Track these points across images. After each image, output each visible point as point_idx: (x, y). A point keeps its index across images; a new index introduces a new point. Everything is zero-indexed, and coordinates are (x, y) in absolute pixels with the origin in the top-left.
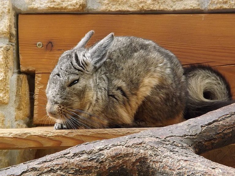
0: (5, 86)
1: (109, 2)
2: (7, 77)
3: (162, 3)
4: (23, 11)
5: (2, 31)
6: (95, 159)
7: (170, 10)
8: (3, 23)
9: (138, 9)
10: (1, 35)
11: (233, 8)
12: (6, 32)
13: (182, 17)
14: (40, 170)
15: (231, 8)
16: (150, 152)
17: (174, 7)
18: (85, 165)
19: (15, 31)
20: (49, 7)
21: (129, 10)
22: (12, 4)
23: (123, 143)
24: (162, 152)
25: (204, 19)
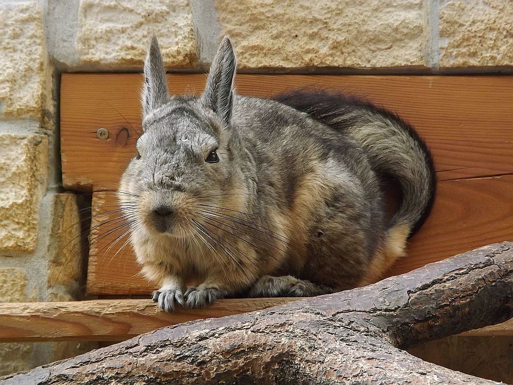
0: (29, 217)
1: (244, 51)
2: (34, 198)
3: (348, 53)
4: (70, 66)
5: (27, 106)
6: (190, 356)
7: (365, 67)
8: (29, 89)
9: (303, 65)
10: (25, 114)
11: (489, 65)
12: (33, 107)
13: (389, 81)
14: (74, 379)
15: (485, 65)
16: (300, 342)
17: (374, 61)
18: (167, 370)
19: (54, 106)
20: (122, 58)
21: (284, 66)
22: (49, 52)
23: (247, 324)
24: (324, 342)
25: (432, 86)
